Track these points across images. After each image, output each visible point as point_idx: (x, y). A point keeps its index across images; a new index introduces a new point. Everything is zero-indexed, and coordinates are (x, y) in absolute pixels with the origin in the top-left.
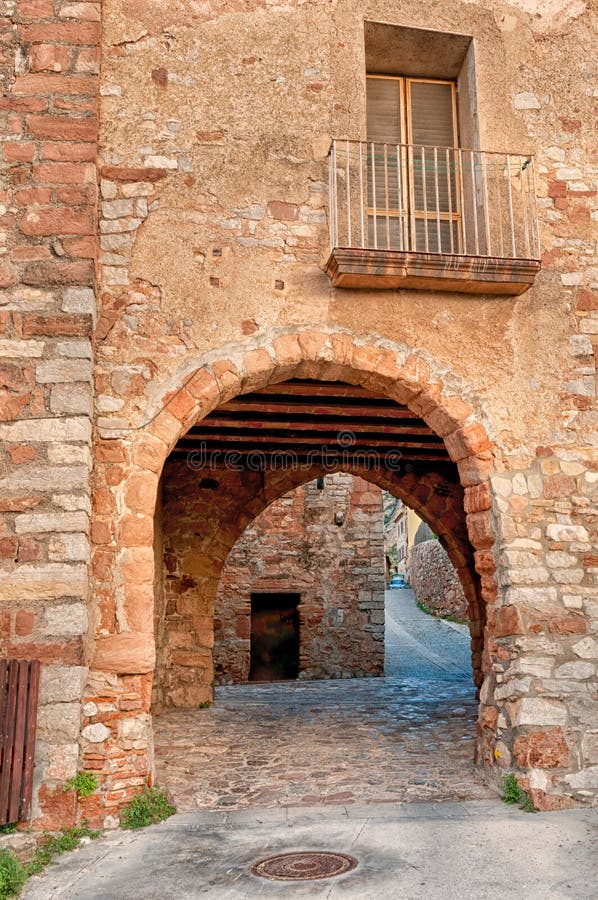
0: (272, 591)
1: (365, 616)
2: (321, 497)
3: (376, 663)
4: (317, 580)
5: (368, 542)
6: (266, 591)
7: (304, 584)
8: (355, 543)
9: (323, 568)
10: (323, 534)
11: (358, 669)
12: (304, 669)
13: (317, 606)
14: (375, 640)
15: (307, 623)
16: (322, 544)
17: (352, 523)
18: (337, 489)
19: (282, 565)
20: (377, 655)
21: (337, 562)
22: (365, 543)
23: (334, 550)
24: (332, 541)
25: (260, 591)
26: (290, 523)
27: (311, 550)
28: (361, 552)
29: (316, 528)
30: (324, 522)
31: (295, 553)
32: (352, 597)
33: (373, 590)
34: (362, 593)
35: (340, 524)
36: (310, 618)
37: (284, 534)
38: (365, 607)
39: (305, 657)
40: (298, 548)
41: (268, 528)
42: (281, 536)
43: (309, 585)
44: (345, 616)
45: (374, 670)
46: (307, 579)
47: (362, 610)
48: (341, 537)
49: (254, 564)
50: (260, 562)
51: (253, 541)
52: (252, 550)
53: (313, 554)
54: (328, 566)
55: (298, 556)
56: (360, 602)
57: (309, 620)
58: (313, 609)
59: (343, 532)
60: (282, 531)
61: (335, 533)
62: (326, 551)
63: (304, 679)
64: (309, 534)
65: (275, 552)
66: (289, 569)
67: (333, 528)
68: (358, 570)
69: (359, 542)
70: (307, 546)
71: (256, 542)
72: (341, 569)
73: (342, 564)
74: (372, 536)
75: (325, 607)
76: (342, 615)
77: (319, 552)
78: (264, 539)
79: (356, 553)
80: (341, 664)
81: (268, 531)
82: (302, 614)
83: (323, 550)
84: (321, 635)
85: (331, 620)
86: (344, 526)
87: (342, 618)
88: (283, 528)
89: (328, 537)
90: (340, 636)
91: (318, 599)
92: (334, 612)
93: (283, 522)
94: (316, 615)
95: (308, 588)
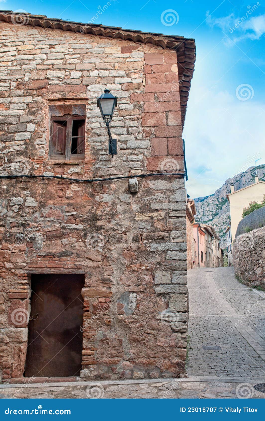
0: (52, 271)
1: (161, 301)
2: (113, 163)
3: (175, 360)
4: (105, 258)
5: (168, 213)
6: (46, 271)
7: (90, 263)
8: (152, 214)
9: (113, 244)
10: (114, 204)
11: (153, 367)
12: (87, 366)
13: (104, 289)
14: (174, 331)
15: (91, 309)
16: (113, 215)
17: (149, 192)
18: (132, 154)
19: (65, 241)
20: (177, 350)
21: (130, 236)
22: (163, 214)
23: (127, 223)
24: (124, 212)
25: (38, 271)
26: (75, 192)
27: (99, 223)
28: (158, 225)
29: (106, 197)
30: (115, 191)
31: (80, 226)
32: (148, 278)
33: (173, 270)
34: (159, 274)
35: (134, 193)
36: (96, 303)
37: (69, 205)
38: (162, 291)
39: (88, 352)
40: (84, 221)
41: (51, 198)
42: (65, 208)
43: (95, 264)
44: (139, 302)
45: (173, 369)
46: (94, 258)
47: (160, 295)
48: (135, 207)
49: (33, 239)
50: (39, 237)
51: (33, 213)
52: (31, 224)
53: (101, 227)
54: (119, 242)
55: (84, 230)
56: (157, 285)
57: (94, 307)
58: (100, 294)
59: (138, 202)
60: (66, 201)
61: (129, 204)
62: (118, 224)
63: (87, 378)
64: (99, 204)
65: (57, 225)
66: (73, 247)
67: (125, 197)
68: (154, 246)
69: (156, 214)
70: (95, 218)
71: (37, 214)
72: (134, 246)
73: (135, 239)
74: (172, 206)
75: (114, 290)
76: (134, 300)
77: (109, 226)
78: (45, 211)
79: (152, 226)
80: (131, 360)
81: (51, 202)
82: (85, 299)
83: (114, 222)
84: (109, 324)
85: (120, 307)
86: (139, 195)
87: (134, 305)
88: (67, 198)
89: (120, 208)
90: (131, 326)
91: (106, 282)
92: (124, 296)
93: (68, 192)
94: (103, 300)
95: (94, 268)
